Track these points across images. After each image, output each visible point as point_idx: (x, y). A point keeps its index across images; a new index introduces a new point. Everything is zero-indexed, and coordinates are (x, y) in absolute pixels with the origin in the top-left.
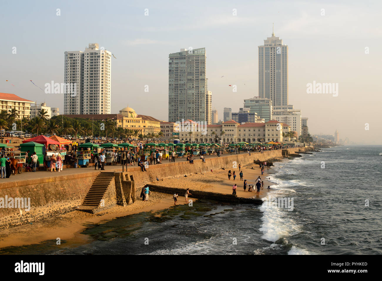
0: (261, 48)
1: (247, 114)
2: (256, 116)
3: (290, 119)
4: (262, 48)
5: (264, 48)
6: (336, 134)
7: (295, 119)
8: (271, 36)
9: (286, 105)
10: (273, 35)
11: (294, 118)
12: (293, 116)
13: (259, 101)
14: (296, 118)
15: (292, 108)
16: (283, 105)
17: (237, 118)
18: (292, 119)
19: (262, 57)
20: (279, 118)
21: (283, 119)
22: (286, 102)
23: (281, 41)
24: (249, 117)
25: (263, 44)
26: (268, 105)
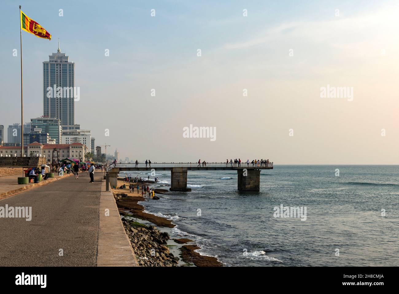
0: (45, 64)
1: (39, 135)
2: (48, 137)
3: (80, 140)
4: (47, 64)
5: (49, 65)
6: (116, 153)
7: (85, 140)
8: (56, 52)
9: (73, 124)
10: (58, 51)
11: (84, 138)
12: (83, 137)
13: (47, 120)
14: (85, 138)
15: (79, 128)
16: (70, 124)
17: (28, 138)
18: (82, 140)
19: (48, 74)
20: (68, 138)
21: (73, 140)
22: (73, 122)
23: (67, 58)
24: (41, 138)
25: (48, 60)
26: (57, 125)
